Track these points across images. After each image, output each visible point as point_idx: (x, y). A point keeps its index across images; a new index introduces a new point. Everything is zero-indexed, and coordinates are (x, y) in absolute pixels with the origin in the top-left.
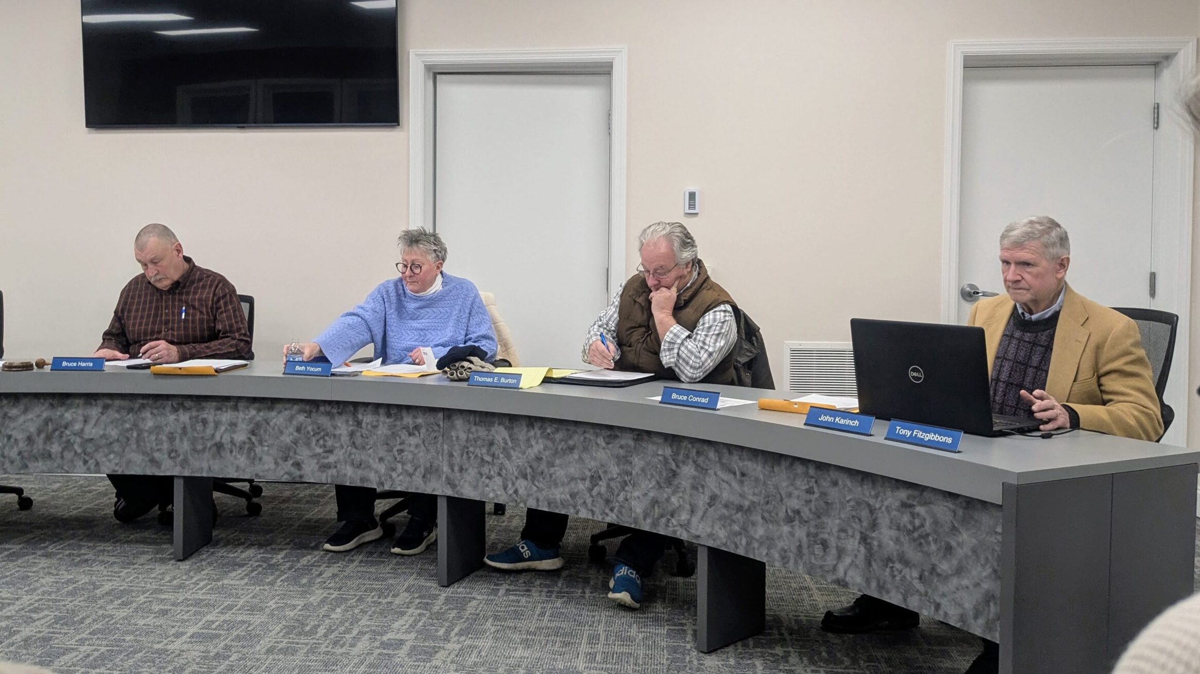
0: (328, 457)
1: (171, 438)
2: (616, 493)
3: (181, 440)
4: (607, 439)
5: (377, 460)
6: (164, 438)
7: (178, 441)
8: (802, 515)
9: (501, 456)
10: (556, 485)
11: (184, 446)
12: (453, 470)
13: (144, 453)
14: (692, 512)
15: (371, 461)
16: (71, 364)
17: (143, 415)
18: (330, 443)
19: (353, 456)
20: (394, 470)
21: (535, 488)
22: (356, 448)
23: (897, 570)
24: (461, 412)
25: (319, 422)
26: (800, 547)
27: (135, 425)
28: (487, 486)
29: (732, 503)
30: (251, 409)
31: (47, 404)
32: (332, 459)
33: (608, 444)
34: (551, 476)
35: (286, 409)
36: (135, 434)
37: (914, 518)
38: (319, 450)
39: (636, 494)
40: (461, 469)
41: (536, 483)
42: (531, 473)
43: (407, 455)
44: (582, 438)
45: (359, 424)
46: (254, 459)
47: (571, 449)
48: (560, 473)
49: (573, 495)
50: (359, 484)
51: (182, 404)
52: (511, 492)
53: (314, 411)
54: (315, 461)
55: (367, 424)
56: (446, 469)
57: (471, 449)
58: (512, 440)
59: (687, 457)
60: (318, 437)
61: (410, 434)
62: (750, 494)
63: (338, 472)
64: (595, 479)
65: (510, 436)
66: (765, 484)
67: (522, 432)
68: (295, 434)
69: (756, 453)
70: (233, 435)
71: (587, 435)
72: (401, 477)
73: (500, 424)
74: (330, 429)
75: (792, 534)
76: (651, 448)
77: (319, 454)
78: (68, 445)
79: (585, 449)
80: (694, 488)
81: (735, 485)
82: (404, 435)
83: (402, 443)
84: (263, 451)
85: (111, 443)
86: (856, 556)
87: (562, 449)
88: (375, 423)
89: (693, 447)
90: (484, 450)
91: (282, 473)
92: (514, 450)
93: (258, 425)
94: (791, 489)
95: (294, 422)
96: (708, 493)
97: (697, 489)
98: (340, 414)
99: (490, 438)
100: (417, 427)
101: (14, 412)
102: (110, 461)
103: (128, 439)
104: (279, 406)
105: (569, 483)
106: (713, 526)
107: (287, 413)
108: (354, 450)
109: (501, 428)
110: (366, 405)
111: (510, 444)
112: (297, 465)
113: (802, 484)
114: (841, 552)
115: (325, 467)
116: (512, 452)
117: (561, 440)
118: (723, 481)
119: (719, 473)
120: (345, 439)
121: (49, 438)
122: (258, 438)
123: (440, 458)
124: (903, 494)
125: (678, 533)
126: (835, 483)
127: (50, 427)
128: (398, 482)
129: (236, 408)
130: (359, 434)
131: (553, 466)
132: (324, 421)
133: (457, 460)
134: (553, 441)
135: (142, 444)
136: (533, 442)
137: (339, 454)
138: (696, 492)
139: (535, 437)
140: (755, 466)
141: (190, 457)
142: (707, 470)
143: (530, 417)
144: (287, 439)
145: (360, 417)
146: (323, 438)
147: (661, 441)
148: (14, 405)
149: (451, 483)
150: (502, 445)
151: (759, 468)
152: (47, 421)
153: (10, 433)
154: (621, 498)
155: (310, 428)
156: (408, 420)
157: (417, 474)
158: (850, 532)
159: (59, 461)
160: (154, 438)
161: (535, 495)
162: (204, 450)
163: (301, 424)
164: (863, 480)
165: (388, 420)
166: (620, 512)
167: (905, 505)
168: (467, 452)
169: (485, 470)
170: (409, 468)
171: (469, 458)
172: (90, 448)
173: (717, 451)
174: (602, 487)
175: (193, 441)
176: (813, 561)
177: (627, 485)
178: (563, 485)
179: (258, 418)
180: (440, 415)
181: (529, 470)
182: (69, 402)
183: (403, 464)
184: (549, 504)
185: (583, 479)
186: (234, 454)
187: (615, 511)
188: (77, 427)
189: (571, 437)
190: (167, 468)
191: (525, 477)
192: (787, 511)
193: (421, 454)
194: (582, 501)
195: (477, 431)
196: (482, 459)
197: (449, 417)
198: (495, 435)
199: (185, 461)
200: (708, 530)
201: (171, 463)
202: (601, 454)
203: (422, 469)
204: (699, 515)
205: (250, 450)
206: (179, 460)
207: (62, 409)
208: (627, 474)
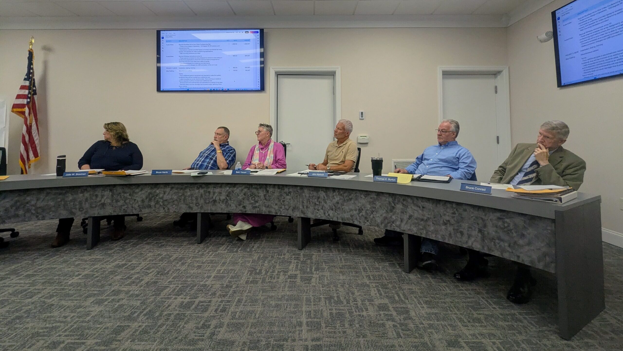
0: (256, 204)
1: (197, 198)
2: (369, 214)
3: (201, 199)
4: (365, 196)
5: (275, 205)
6: (194, 199)
7: (199, 199)
8: (451, 222)
9: (323, 202)
10: (345, 213)
11: (201, 201)
12: (304, 207)
13: (187, 204)
14: (402, 221)
15: (272, 205)
16: (159, 173)
17: (186, 191)
19: (265, 203)
20: (281, 208)
21: (336, 214)
22: (266, 200)
23: (497, 243)
24: (307, 187)
25: (252, 191)
26: (450, 234)
27: (183, 194)
28: (317, 213)
29: (419, 218)
30: (227, 187)
31: (150, 188)
32: (257, 204)
33: (366, 197)
34: (342, 209)
35: (240, 187)
36: (183, 198)
37: (504, 224)
38: (253, 202)
39: (378, 215)
40: (307, 207)
41: (337, 212)
42: (335, 208)
43: (286, 203)
44: (355, 195)
45: (268, 192)
46: (227, 205)
47: (351, 199)
48: (346, 208)
49: (352, 216)
50: (268, 213)
51: (201, 186)
52: (327, 215)
53: (251, 187)
54: (251, 205)
55: (271, 192)
56: (301, 207)
57: (311, 200)
58: (327, 196)
59: (399, 201)
60: (252, 197)
61: (287, 195)
62: (427, 215)
63: (260, 209)
64: (360, 210)
65: (326, 195)
66: (433, 211)
67: (331, 194)
68: (243, 196)
69: (429, 200)
70: (220, 197)
71: (357, 194)
72: (283, 211)
73: (322, 191)
74: (257, 194)
75: (446, 229)
76: (383, 198)
77: (252, 203)
79: (356, 199)
80: (402, 212)
81: (420, 211)
82: (285, 195)
83: (284, 198)
84: (231, 202)
85: (174, 201)
86: (477, 237)
87: (347, 199)
88: (273, 191)
89: (401, 198)
90: (316, 200)
91: (238, 210)
92: (328, 200)
93: (229, 193)
94: (445, 212)
95: (243, 192)
96: (408, 214)
97: (403, 213)
98: (260, 188)
99: (319, 196)
100: (290, 192)
101: (137, 191)
102: (173, 208)
103: (180, 200)
104: (237, 186)
105: (350, 211)
106: (410, 227)
107: (240, 188)
108: (266, 201)
109: (323, 192)
110: (270, 185)
111: (326, 198)
112: (244, 207)
113: (450, 211)
114: (469, 236)
115: (255, 207)
116: (327, 201)
117: (346, 196)
118: (415, 210)
120: (262, 197)
121: (150, 200)
122: (230, 198)
123: (299, 203)
124: (499, 214)
125: (396, 229)
126: (465, 210)
127: (151, 196)
129: (221, 187)
130: (267, 195)
131: (343, 205)
132: (254, 191)
133: (305, 204)
134: (343, 197)
135: (185, 201)
136: (335, 197)
137: (260, 203)
138: (403, 214)
139: (336, 195)
140: (429, 204)
141: (203, 205)
142: (407, 206)
143: (334, 188)
144: (240, 198)
145: (268, 189)
146: (254, 197)
147: (388, 196)
148: (137, 188)
149: (303, 212)
150: (323, 198)
151: (431, 205)
152: (150, 193)
153: (135, 198)
154: (371, 216)
155: (249, 194)
156: (286, 190)
157: (290, 209)
158: (474, 228)
159: (154, 208)
160: (190, 199)
161: (336, 216)
162: (209, 203)
163: (246, 192)
164: (478, 209)
165: (279, 190)
167: (499, 218)
168: (309, 201)
169: (316, 207)
170: (287, 207)
171: (310, 203)
172: (166, 203)
173: (411, 199)
174: (364, 213)
175: (205, 200)
176: (457, 239)
177: (374, 212)
178: (348, 212)
179: (230, 190)
180: (299, 188)
181: (334, 207)
182: (158, 186)
183: (285, 206)
184: (342, 219)
185: (356, 210)
186: (220, 204)
187: (369, 221)
188: (161, 195)
189: (350, 195)
190: (195, 210)
191: (332, 210)
192: (443, 221)
193: (291, 202)
194: (355, 218)
195: (313, 193)
196: (315, 204)
197: (302, 189)
198: (320, 195)
199: (202, 207)
200: (409, 228)
201: (196, 208)
202: (363, 201)
203: (292, 208)
204: (404, 222)
205: (226, 202)
206: (199, 206)
207: (156, 189)
208: (374, 208)
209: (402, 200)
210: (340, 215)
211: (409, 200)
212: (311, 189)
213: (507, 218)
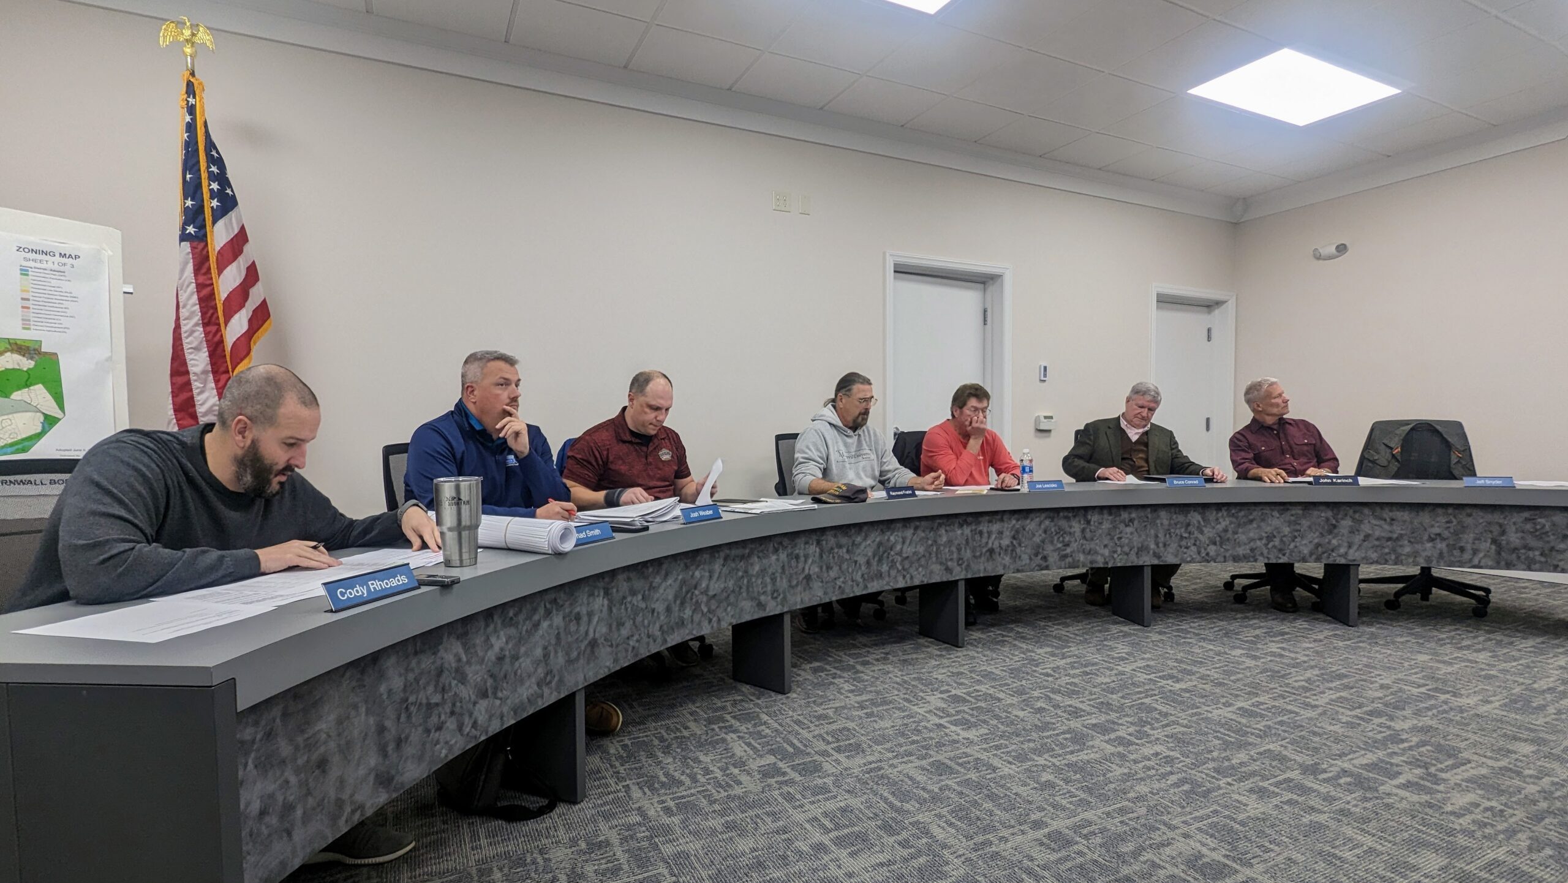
1: (959, 549)
3: (966, 549)
5: (1102, 547)
6: (954, 549)
7: (963, 549)
9: (1196, 532)
11: (967, 554)
12: (1158, 547)
13: (941, 564)
14: (1350, 547)
15: (1098, 548)
17: (940, 533)
18: (1067, 539)
20: (1115, 552)
25: (1059, 523)
27: (935, 541)
31: (879, 531)
32: (1069, 550)
36: (935, 549)
37: (1536, 525)
38: (1060, 545)
39: (1304, 542)
40: (1165, 545)
43: (1125, 541)
44: (1260, 514)
45: (1088, 522)
47: (1251, 521)
48: (1242, 538)
49: (1252, 550)
51: (966, 520)
52: (1204, 555)
55: (1095, 521)
56: (1153, 546)
57: (1172, 530)
58: (1204, 521)
59: (1346, 515)
60: (1058, 535)
61: (1127, 526)
62: (1398, 530)
63: (1073, 560)
65: (1203, 518)
66: (1412, 523)
67: (1212, 515)
70: (1002, 542)
71: (1265, 511)
72: (1121, 557)
73: (1194, 511)
74: (1068, 529)
76: (1316, 513)
77: (1059, 548)
78: (893, 564)
79: (1263, 520)
80: (1352, 532)
81: (1386, 527)
82: (1122, 526)
83: (1121, 533)
85: (919, 559)
87: (1244, 522)
88: (1100, 521)
90: (1183, 530)
92: (1206, 527)
93: (1017, 532)
94: (1433, 522)
95: (1043, 526)
96: (1363, 534)
98: (1074, 516)
99: (1188, 521)
100: (1131, 520)
101: (859, 539)
103: (930, 554)
104: (1032, 515)
106: (1366, 553)
107: (1038, 519)
108: (1085, 542)
109: (1196, 513)
110: (1094, 508)
111: (1202, 524)
112: (1045, 558)
113: (1442, 519)
114: (1475, 552)
116: (1204, 528)
117: (1243, 517)
118: (1376, 525)
119: (1374, 522)
120: (1078, 534)
121: (880, 561)
122: (1018, 541)
123: (1149, 540)
124: (1526, 514)
126: (1470, 515)
127: (881, 549)
128: (1118, 560)
129: (1002, 520)
130: (1088, 530)
131: (1237, 533)
132: (1063, 523)
133: (1162, 538)
134: (1237, 518)
135: (939, 555)
136: (1221, 520)
137: (1074, 546)
138: (1352, 535)
139: (1222, 516)
142: (1362, 521)
144: (1037, 539)
145: (1089, 517)
148: (859, 534)
149: (1157, 555)
150: (1196, 525)
152: (880, 544)
153: (855, 559)
154: (1292, 546)
155: (1053, 530)
156: (1125, 515)
157: (1132, 552)
158: (1483, 539)
160: (947, 551)
163: (1047, 527)
165: (1110, 518)
166: (1291, 555)
167: (1527, 520)
168: (1170, 533)
169: (1184, 543)
170: (1126, 549)
171: (1171, 537)
174: (1277, 542)
175: (974, 550)
176: (1453, 559)
178: (1245, 544)
179: (1018, 526)
180: (1149, 510)
181: (1218, 539)
182: (893, 526)
183: (1122, 547)
185: (1261, 539)
186: (1002, 555)
188: (898, 547)
191: (1215, 543)
193: (1135, 538)
195: (1177, 517)
196: (1181, 536)
198: (1191, 519)
199: (968, 566)
200: (1363, 555)
201: (958, 569)
202: (1276, 522)
203: (1136, 549)
204: (1355, 547)
205: (1012, 551)
206: (963, 566)
207: (888, 533)
208: (1297, 531)
209: (1351, 512)
210: (1230, 552)
211: (1366, 511)
212: (1173, 510)
213: (1541, 518)
